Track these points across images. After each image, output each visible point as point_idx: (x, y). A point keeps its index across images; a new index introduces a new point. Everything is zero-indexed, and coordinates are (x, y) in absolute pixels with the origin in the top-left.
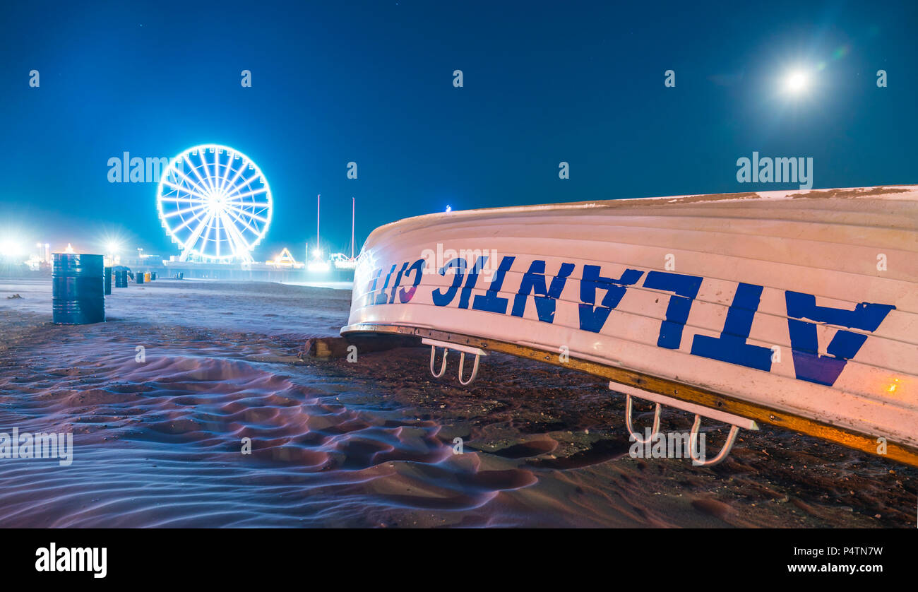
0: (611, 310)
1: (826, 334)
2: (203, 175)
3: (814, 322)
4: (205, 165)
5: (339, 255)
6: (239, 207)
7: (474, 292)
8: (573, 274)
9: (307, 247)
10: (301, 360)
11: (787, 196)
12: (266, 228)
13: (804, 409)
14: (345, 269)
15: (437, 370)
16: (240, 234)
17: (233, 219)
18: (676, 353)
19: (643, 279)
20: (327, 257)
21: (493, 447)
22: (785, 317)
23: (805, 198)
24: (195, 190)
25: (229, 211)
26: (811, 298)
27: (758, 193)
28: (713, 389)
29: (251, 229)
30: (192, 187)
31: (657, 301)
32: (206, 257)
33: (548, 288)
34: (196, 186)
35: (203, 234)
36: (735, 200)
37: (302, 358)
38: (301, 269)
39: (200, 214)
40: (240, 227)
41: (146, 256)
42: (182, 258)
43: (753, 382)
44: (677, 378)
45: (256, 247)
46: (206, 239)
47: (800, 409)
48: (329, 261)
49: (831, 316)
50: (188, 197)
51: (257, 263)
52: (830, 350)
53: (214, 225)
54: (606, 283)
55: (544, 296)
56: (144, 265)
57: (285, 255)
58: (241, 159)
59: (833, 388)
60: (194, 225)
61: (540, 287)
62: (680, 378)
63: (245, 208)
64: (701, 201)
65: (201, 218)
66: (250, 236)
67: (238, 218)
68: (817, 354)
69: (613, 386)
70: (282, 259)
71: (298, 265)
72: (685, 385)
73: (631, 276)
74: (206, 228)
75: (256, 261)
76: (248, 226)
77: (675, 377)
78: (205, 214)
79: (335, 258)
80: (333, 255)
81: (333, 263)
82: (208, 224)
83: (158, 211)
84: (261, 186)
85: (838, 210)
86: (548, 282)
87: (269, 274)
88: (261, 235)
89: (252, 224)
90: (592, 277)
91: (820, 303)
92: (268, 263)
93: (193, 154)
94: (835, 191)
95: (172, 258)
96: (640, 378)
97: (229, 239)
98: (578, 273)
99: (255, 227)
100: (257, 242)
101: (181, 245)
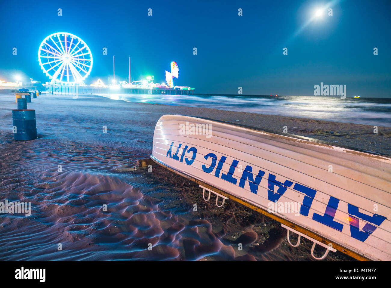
0: (281, 195)
1: (362, 224)
2: (60, 46)
3: (358, 218)
4: (60, 41)
5: (124, 82)
6: (77, 61)
7: (221, 172)
8: (264, 176)
9: (109, 78)
10: (136, 170)
11: (344, 150)
12: (90, 70)
13: (354, 248)
14: (127, 88)
15: (206, 198)
16: (78, 72)
17: (75, 66)
18: (307, 218)
19: (293, 186)
20: (118, 83)
21: (234, 238)
22: (348, 214)
23: (350, 153)
24: (56, 53)
25: (72, 63)
26: (357, 208)
27: (332, 146)
28: (321, 234)
29: (83, 70)
30: (54, 51)
31: (299, 196)
32: (63, 82)
33: (254, 180)
34: (56, 51)
35: (61, 73)
36: (323, 147)
37: (136, 169)
38: (107, 88)
39: (59, 63)
40: (78, 69)
41: (35, 82)
42: (51, 83)
43: (335, 234)
44: (307, 227)
45: (86, 78)
46: (62, 75)
47: (352, 247)
48: (119, 85)
49: (364, 217)
50: (53, 56)
51: (86, 85)
52: (364, 229)
53: (66, 68)
54: (278, 184)
55: (253, 182)
56: (34, 86)
57: (100, 82)
58: (77, 39)
59: (364, 243)
60: (56, 68)
61: (251, 178)
62: (308, 227)
63: (80, 61)
64: (310, 144)
65: (60, 65)
66: (82, 73)
67: (77, 66)
68: (359, 230)
69: (283, 226)
70: (99, 83)
71: (105, 86)
72: (310, 231)
73: (288, 183)
74: (62, 70)
75: (86, 84)
76: (81, 69)
77: (306, 226)
78: (61, 64)
79: (122, 83)
80: (121, 82)
81: (121, 85)
82: (63, 68)
83: (39, 62)
84: (87, 51)
85: (364, 164)
86: (254, 177)
87: (92, 90)
88: (88, 73)
89: (84, 68)
90: (272, 180)
91: (360, 211)
92: (92, 85)
93: (54, 36)
94: (362, 153)
95: (47, 83)
96: (293, 225)
97: (73, 75)
98: (266, 176)
99: (85, 70)
100: (86, 76)
101: (50, 77)
